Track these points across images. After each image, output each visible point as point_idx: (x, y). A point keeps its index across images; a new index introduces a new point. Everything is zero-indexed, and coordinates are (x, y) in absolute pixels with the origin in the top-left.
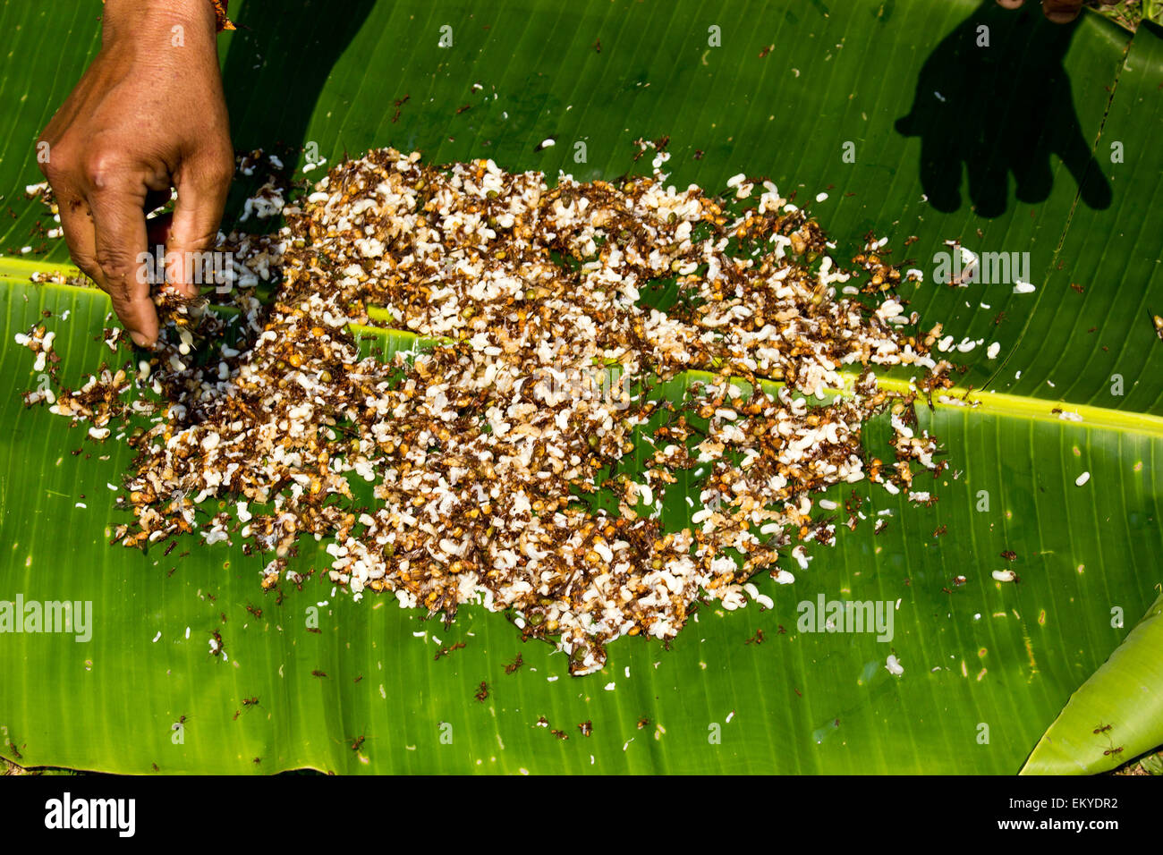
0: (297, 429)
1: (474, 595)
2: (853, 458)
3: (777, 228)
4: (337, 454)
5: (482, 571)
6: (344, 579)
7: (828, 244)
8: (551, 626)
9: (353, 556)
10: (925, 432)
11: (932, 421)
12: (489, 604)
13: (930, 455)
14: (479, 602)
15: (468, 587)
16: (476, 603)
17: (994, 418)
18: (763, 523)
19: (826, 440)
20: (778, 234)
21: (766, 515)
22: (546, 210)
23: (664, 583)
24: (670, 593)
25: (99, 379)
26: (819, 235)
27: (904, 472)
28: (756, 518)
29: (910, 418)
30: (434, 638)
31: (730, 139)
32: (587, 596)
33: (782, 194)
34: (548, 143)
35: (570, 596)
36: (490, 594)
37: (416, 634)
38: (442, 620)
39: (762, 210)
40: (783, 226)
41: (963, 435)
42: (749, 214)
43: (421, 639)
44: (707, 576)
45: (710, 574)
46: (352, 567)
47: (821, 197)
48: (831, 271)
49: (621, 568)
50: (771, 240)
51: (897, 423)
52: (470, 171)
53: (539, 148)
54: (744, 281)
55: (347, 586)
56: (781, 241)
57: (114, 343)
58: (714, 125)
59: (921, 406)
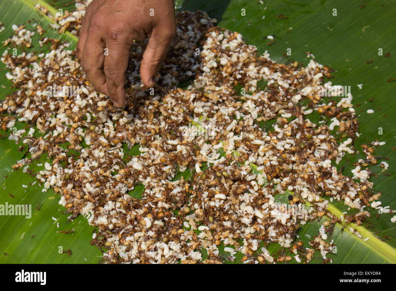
0: (76, 109)
1: (87, 213)
2: (288, 236)
3: (338, 116)
4: (83, 127)
5: (97, 205)
6: (43, 180)
7: (357, 133)
8: (107, 244)
9: (53, 172)
10: (332, 241)
11: (339, 237)
12: (90, 220)
13: (327, 252)
14: (87, 218)
15: (87, 209)
16: (86, 217)
17: (368, 250)
18: (228, 245)
19: (281, 221)
20: (337, 119)
21: (232, 242)
22: (246, 65)
23: (163, 250)
24: (163, 256)
25: (26, 55)
26: (355, 128)
27: (309, 254)
28: (226, 242)
29: (330, 231)
30: (58, 224)
31: (350, 69)
32: (129, 238)
33: (352, 102)
34: (270, 37)
35: (122, 235)
36: (93, 216)
37: (53, 218)
38: (69, 218)
39: (339, 105)
40: (342, 116)
41: (349, 250)
42: (330, 104)
43: (54, 221)
44: (185, 256)
45: (188, 256)
46: (49, 176)
47: (370, 111)
48: (348, 146)
49: (151, 233)
50: (332, 120)
51: (322, 230)
52: (230, 36)
53: (266, 38)
54: (303, 132)
55: (42, 184)
56: (335, 122)
57: (42, 44)
58: (347, 60)
59: (338, 227)
